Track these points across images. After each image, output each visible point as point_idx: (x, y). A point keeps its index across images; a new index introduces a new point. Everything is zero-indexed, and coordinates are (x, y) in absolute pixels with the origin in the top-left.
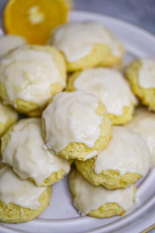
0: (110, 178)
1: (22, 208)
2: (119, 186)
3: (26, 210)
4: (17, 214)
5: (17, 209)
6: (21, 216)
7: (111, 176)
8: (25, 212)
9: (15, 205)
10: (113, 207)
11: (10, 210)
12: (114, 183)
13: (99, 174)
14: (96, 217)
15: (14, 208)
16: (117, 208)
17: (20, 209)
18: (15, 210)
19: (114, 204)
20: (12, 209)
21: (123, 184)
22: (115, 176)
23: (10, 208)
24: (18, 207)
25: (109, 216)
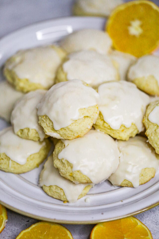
0: (65, 167)
1: (12, 160)
2: (69, 178)
3: (14, 163)
4: (6, 164)
5: (8, 159)
6: (9, 167)
7: (66, 165)
8: (13, 164)
9: (6, 156)
10: (59, 191)
11: (2, 159)
12: (65, 172)
13: (60, 160)
14: (46, 193)
15: (5, 158)
16: (62, 194)
17: (9, 160)
18: (5, 160)
19: (61, 189)
20: (4, 159)
21: (72, 178)
22: (69, 168)
23: (2, 158)
24: (8, 158)
25: (55, 197)
